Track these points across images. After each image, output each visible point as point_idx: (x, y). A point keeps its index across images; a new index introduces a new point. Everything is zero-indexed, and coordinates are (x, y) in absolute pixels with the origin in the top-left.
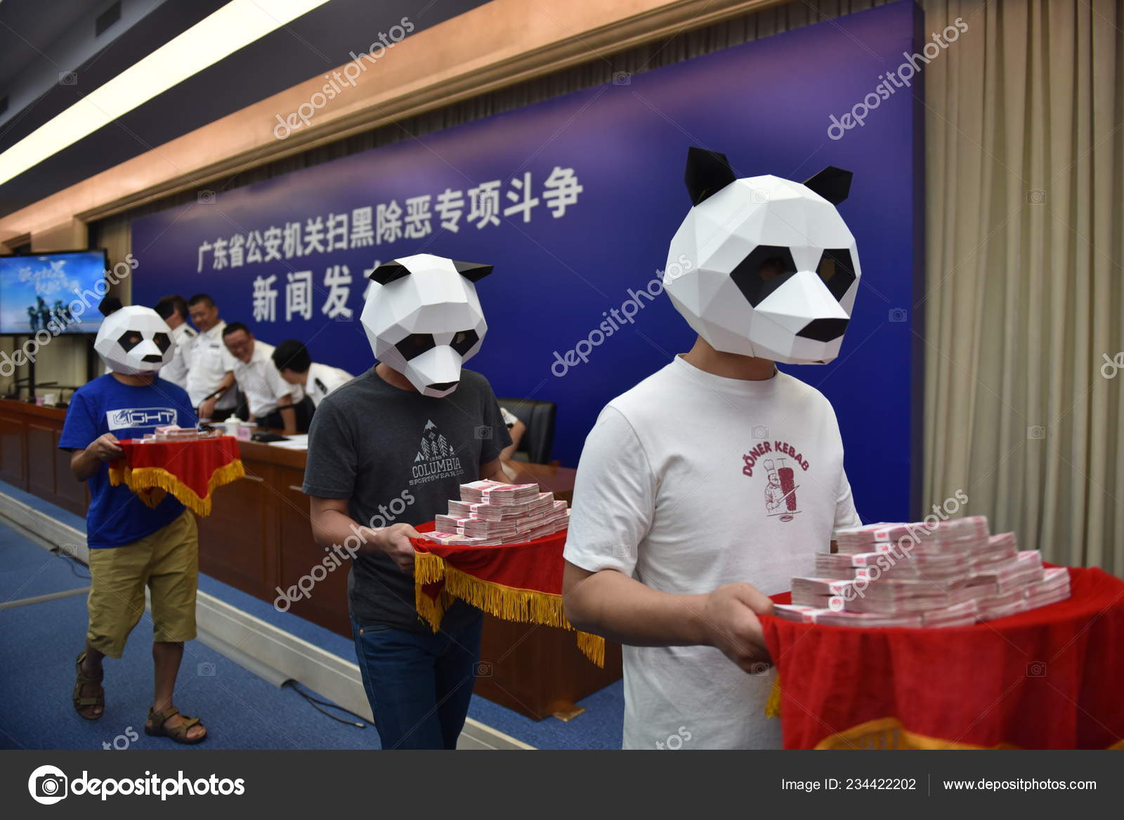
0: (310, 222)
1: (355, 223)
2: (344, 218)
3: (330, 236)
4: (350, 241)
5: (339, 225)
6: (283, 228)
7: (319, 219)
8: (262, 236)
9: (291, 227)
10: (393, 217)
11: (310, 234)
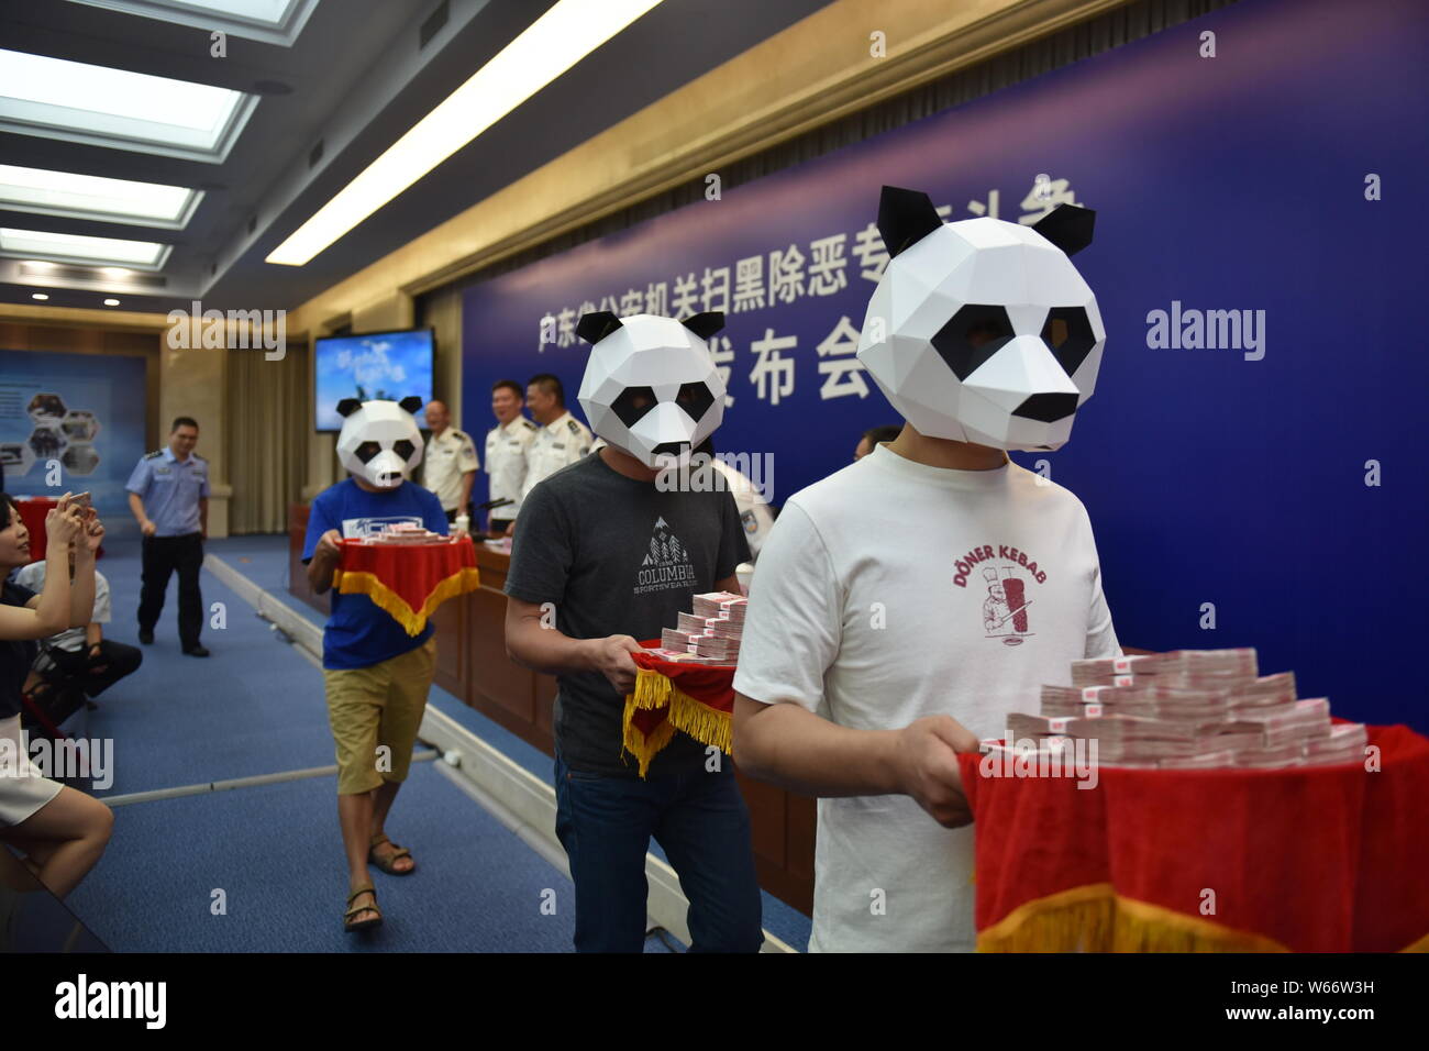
0: (679, 280)
1: (740, 279)
2: (724, 272)
3: (706, 298)
4: (732, 304)
5: (719, 282)
6: (645, 291)
7: (691, 276)
8: (618, 303)
9: (654, 290)
10: (792, 268)
11: (679, 296)
